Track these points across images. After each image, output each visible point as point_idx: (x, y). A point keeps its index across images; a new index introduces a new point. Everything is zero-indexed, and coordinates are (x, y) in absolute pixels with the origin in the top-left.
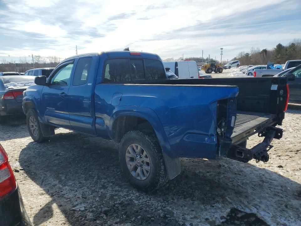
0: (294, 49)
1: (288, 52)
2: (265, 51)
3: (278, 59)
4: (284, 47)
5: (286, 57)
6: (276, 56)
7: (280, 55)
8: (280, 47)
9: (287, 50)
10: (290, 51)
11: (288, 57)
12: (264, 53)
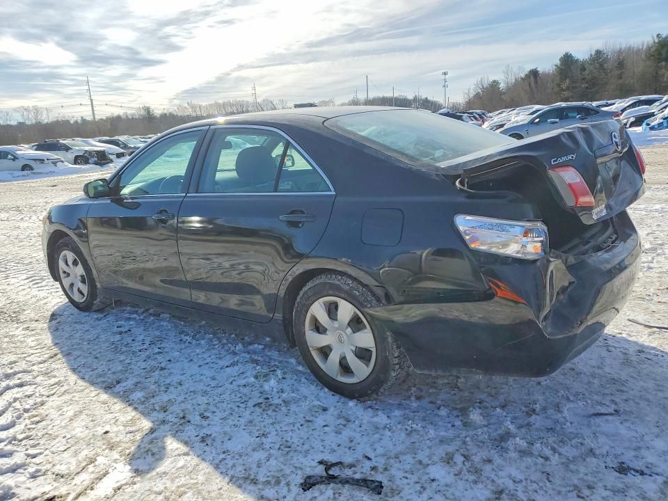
0: (601, 65)
1: (587, 72)
2: (534, 73)
3: (564, 91)
4: (577, 60)
5: (583, 86)
6: (559, 85)
7: (567, 81)
8: (567, 60)
9: (584, 69)
10: (591, 71)
11: (586, 85)
12: (532, 77)
